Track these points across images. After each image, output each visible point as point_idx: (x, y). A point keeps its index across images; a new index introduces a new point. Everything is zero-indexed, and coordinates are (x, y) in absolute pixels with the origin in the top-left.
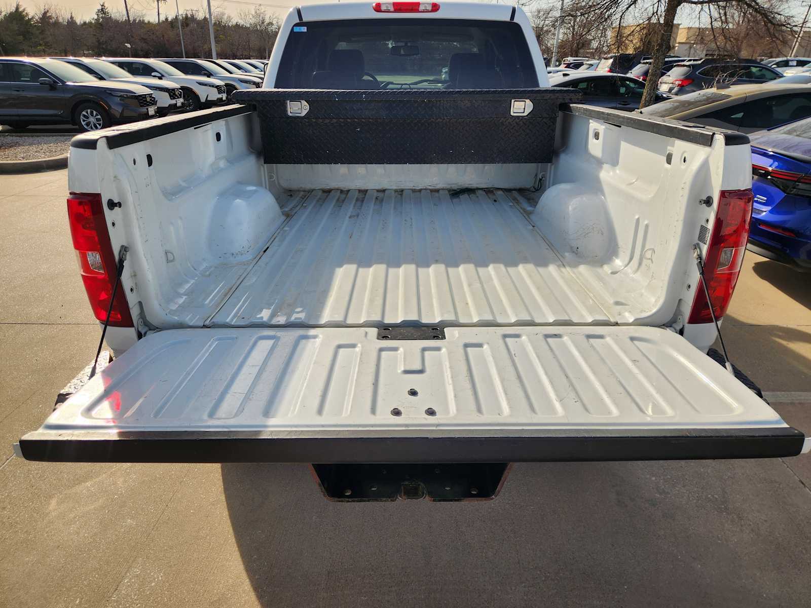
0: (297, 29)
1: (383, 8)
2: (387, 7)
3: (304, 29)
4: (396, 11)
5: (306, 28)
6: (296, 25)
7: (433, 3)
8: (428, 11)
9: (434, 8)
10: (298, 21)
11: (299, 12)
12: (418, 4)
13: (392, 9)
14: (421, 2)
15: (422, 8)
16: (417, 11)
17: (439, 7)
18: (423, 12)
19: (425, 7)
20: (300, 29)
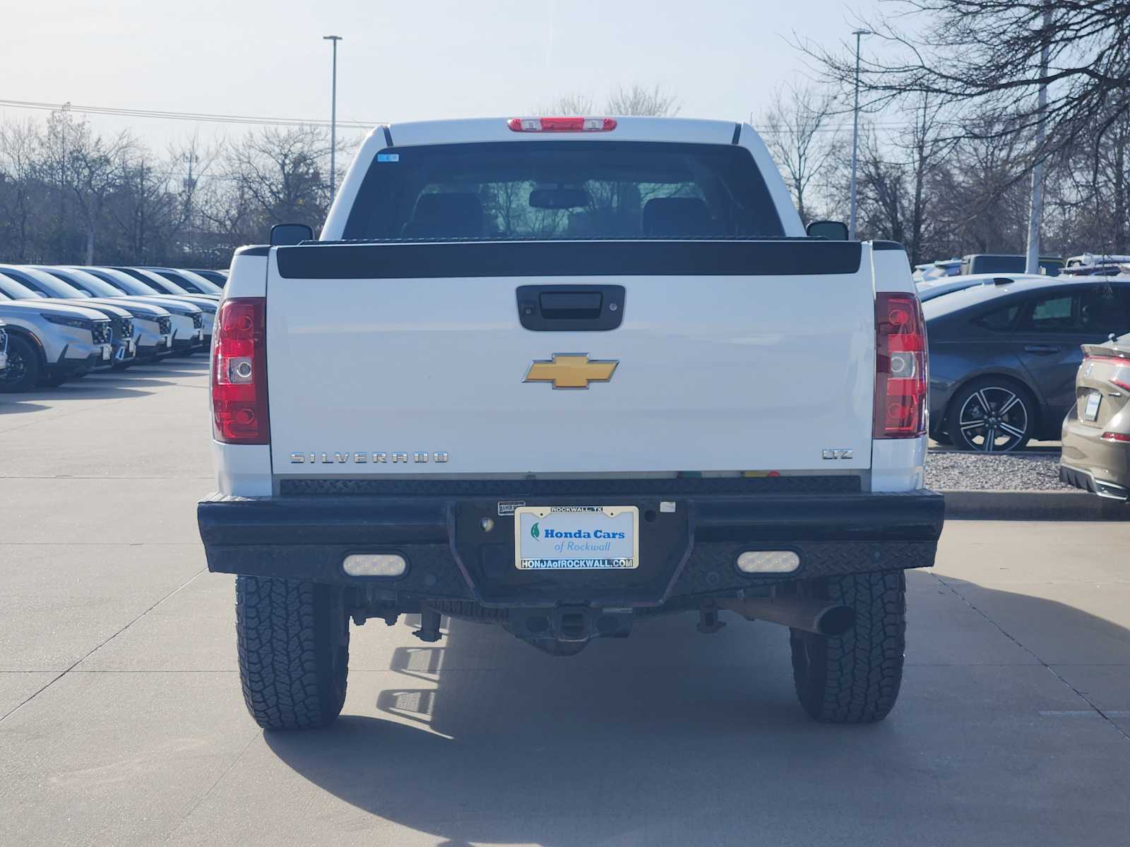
0: (383, 158)
1: (525, 126)
2: (531, 124)
3: (395, 158)
4: (545, 129)
5: (398, 156)
6: (382, 152)
7: (606, 120)
8: (597, 130)
9: (607, 127)
10: (385, 146)
11: (387, 133)
12: (582, 121)
13: (539, 127)
14: (585, 118)
15: (587, 125)
16: (580, 129)
17: (616, 124)
18: (590, 130)
19: (594, 124)
20: (388, 158)
